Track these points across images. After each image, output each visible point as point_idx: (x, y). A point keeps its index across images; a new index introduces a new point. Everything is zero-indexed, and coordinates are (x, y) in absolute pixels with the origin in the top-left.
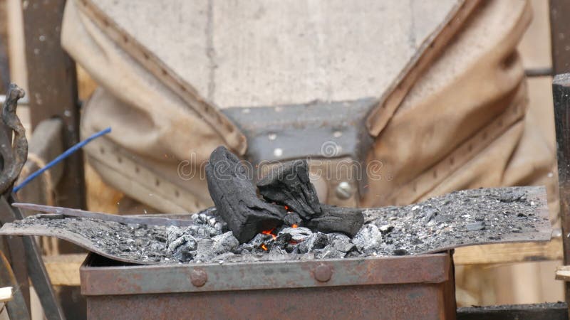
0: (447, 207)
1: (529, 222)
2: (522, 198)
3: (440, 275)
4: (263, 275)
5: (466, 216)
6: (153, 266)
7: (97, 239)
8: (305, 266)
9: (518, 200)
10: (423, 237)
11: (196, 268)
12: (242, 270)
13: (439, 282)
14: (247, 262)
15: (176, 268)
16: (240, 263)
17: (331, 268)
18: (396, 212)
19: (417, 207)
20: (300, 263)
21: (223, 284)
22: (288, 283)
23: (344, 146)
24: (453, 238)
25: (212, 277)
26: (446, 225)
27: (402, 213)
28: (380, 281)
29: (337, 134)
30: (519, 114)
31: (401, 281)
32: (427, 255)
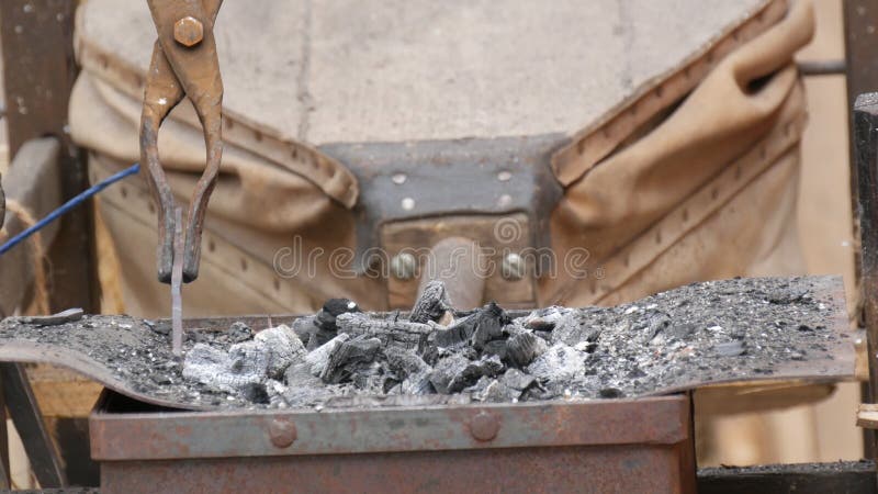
0: (683, 310)
1: (817, 341)
2: (805, 296)
3: (674, 430)
4: (387, 429)
5: (715, 328)
6: (209, 414)
7: (117, 363)
8: (455, 414)
9: (799, 300)
10: (647, 363)
11: (277, 417)
12: (352, 420)
13: (673, 442)
14: (362, 408)
15: (246, 417)
16: (349, 410)
17: (498, 418)
18: (600, 316)
19: (635, 308)
20: (446, 410)
21: (322, 443)
22: (426, 442)
23: (514, 194)
24: (694, 369)
25: (303, 432)
26: (683, 344)
27: (611, 318)
28: (577, 440)
29: (503, 176)
30: (792, 137)
31: (610, 440)
32: (654, 399)
